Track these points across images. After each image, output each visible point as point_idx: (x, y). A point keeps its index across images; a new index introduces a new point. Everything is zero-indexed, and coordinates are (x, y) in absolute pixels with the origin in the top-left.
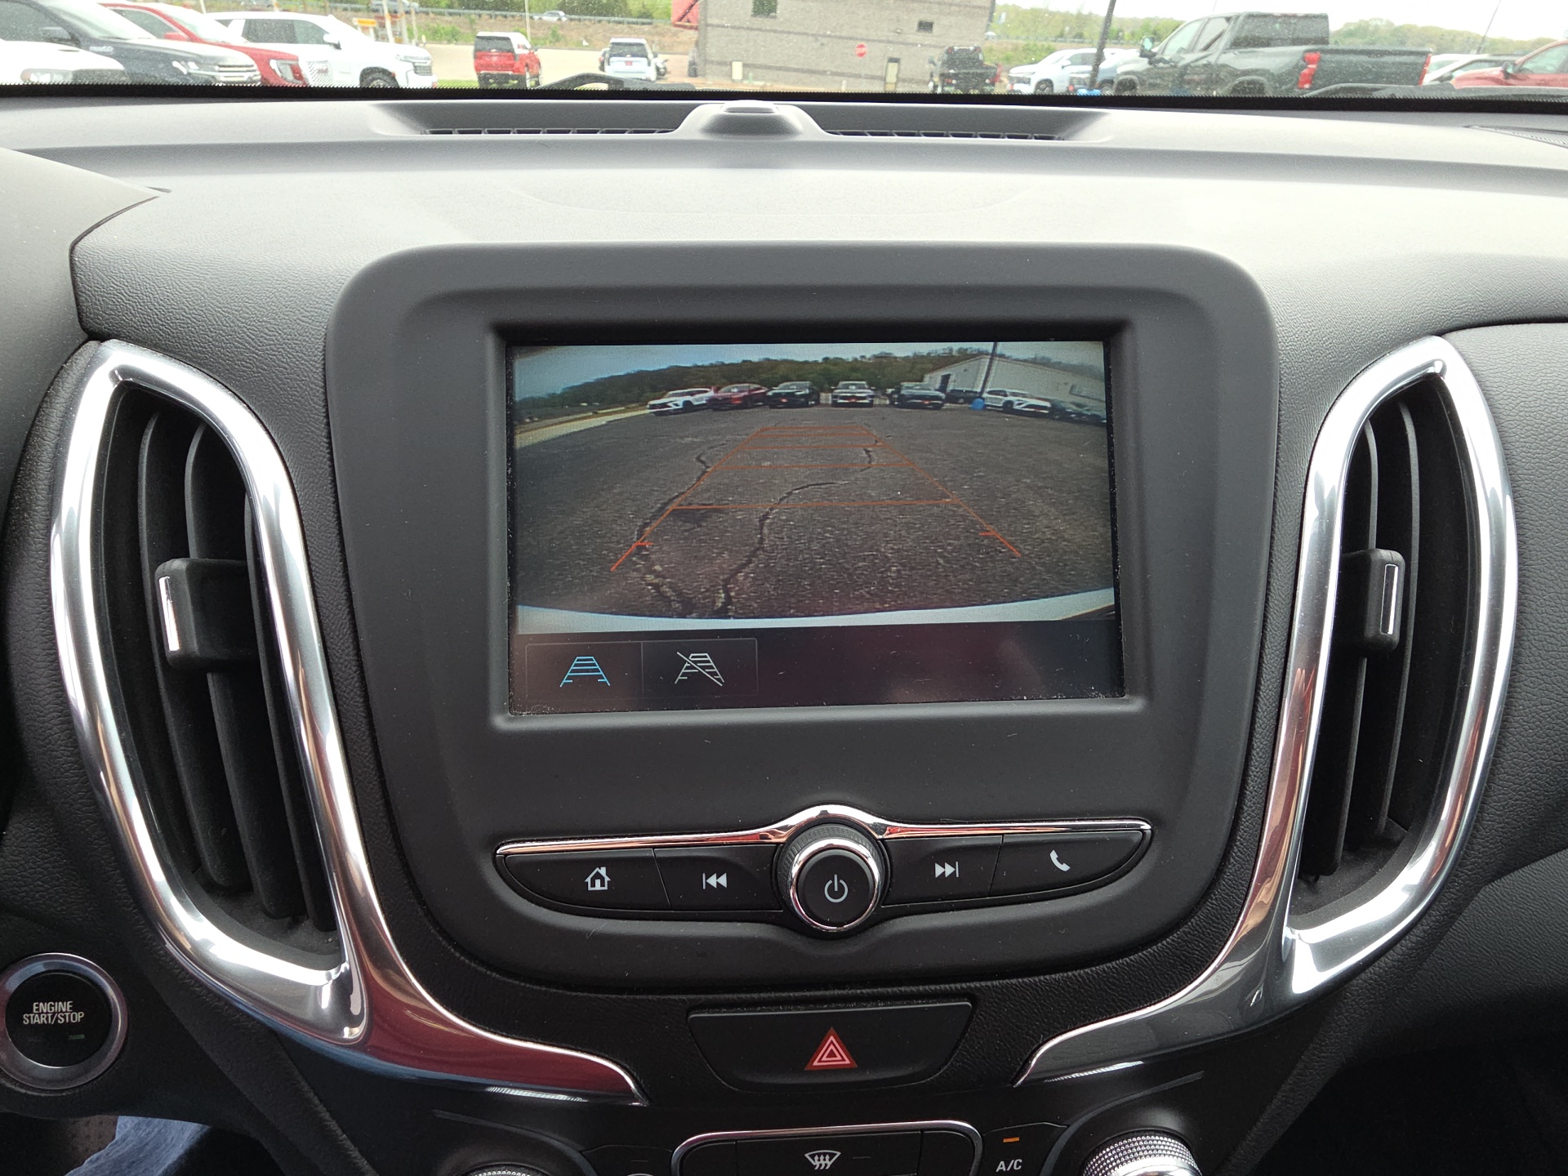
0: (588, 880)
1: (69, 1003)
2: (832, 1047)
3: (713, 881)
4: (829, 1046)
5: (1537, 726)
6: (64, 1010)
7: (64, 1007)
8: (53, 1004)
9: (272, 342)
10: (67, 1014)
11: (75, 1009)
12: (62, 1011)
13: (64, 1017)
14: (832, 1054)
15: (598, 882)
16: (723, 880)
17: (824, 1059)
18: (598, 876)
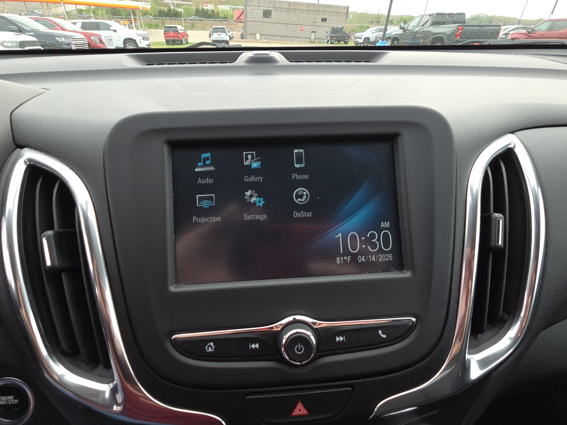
0: (206, 347)
1: (13, 396)
2: (300, 407)
3: (253, 346)
4: (299, 407)
5: (555, 276)
6: (11, 399)
7: (11, 398)
8: (7, 397)
9: (84, 149)
10: (12, 400)
11: (15, 398)
12: (10, 400)
13: (11, 402)
14: (300, 410)
15: (210, 348)
16: (257, 346)
17: (297, 412)
18: (210, 346)
